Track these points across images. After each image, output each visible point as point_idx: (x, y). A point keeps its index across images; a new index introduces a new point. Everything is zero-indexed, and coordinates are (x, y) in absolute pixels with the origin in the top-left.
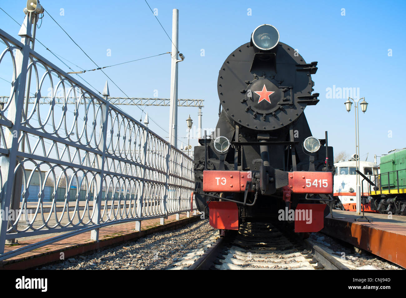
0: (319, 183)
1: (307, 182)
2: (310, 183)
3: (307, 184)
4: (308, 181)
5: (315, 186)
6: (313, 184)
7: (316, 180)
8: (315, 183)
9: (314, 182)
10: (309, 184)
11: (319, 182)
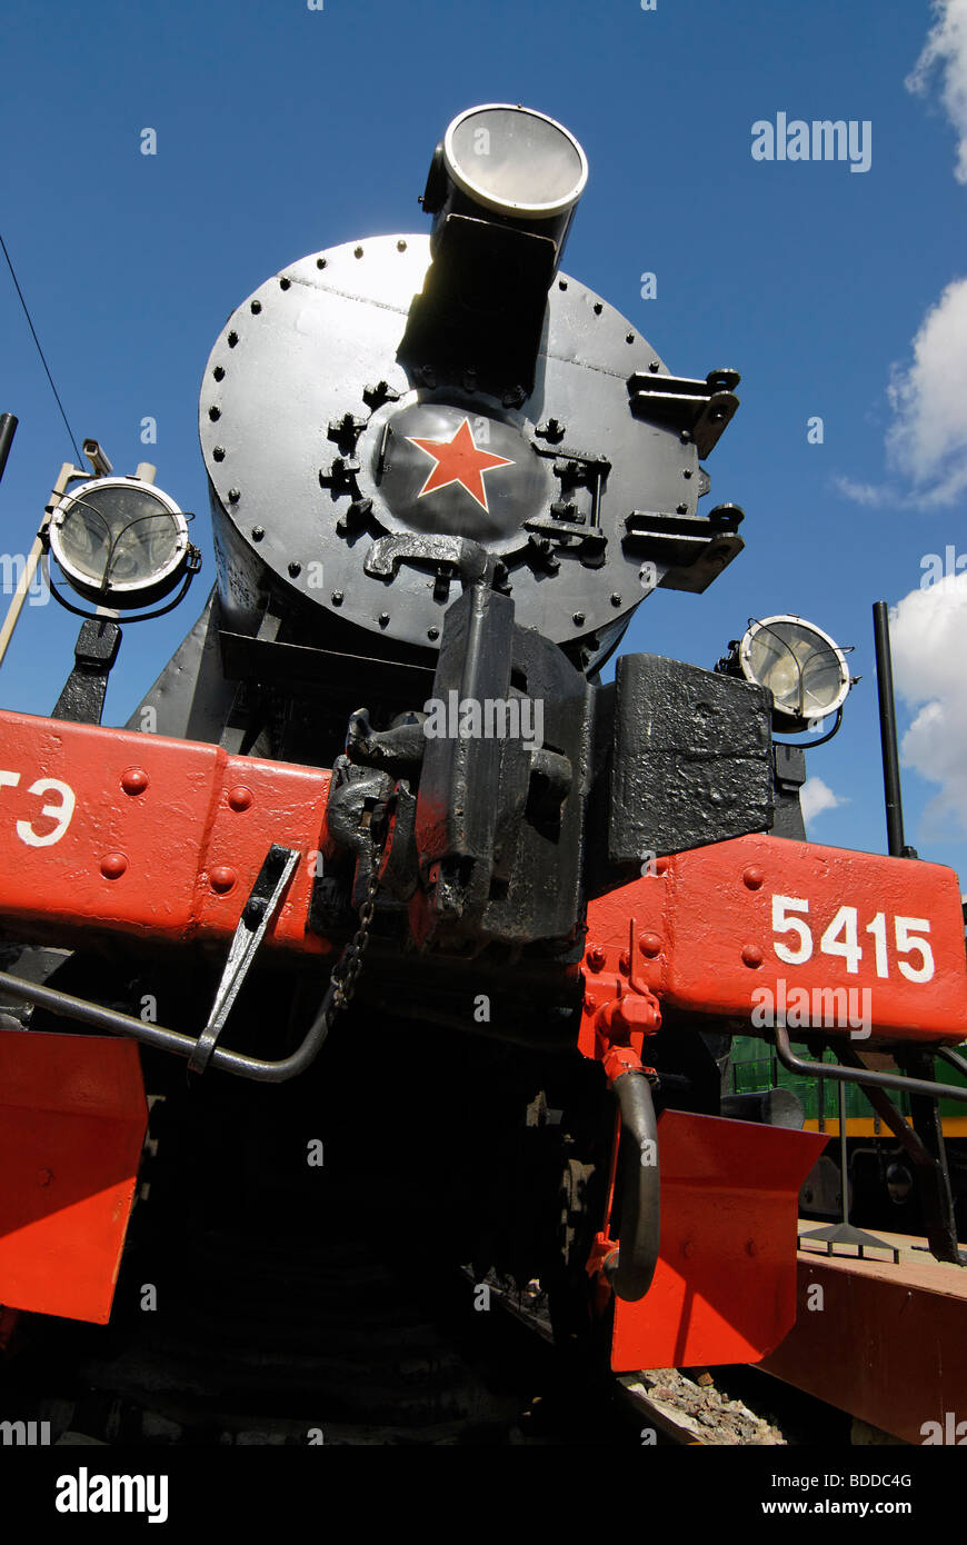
0: (872, 937)
1: (780, 924)
2: (805, 932)
3: (781, 937)
4: (788, 914)
5: (843, 960)
6: (829, 945)
7: (847, 916)
8: (841, 938)
9: (833, 930)
10: (793, 941)
11: (870, 928)
